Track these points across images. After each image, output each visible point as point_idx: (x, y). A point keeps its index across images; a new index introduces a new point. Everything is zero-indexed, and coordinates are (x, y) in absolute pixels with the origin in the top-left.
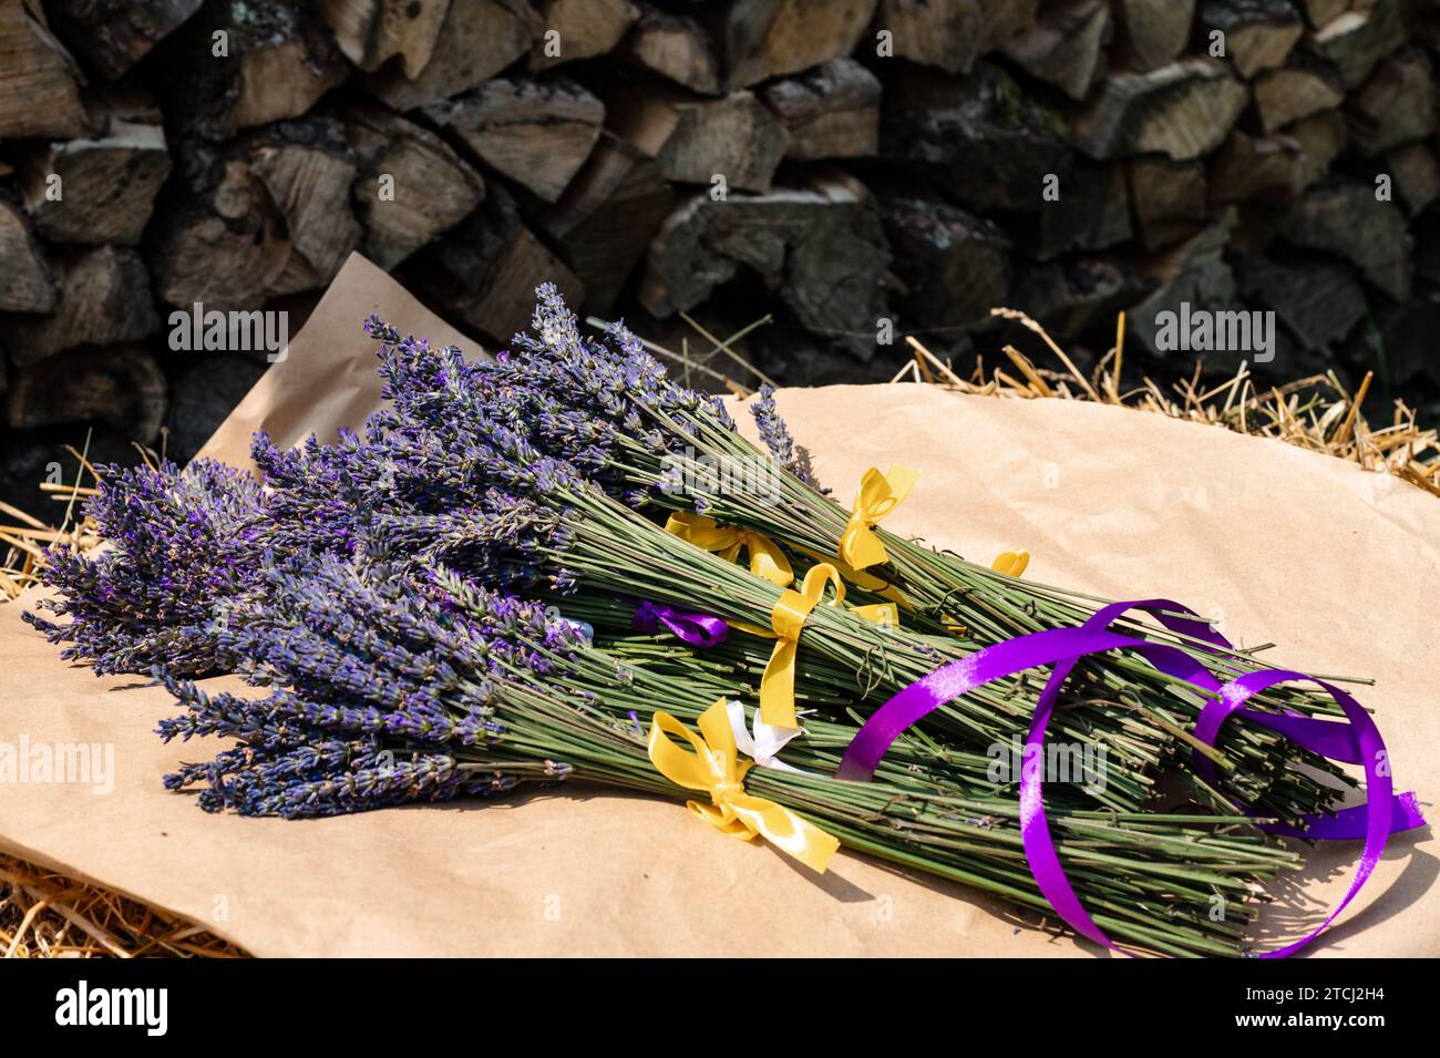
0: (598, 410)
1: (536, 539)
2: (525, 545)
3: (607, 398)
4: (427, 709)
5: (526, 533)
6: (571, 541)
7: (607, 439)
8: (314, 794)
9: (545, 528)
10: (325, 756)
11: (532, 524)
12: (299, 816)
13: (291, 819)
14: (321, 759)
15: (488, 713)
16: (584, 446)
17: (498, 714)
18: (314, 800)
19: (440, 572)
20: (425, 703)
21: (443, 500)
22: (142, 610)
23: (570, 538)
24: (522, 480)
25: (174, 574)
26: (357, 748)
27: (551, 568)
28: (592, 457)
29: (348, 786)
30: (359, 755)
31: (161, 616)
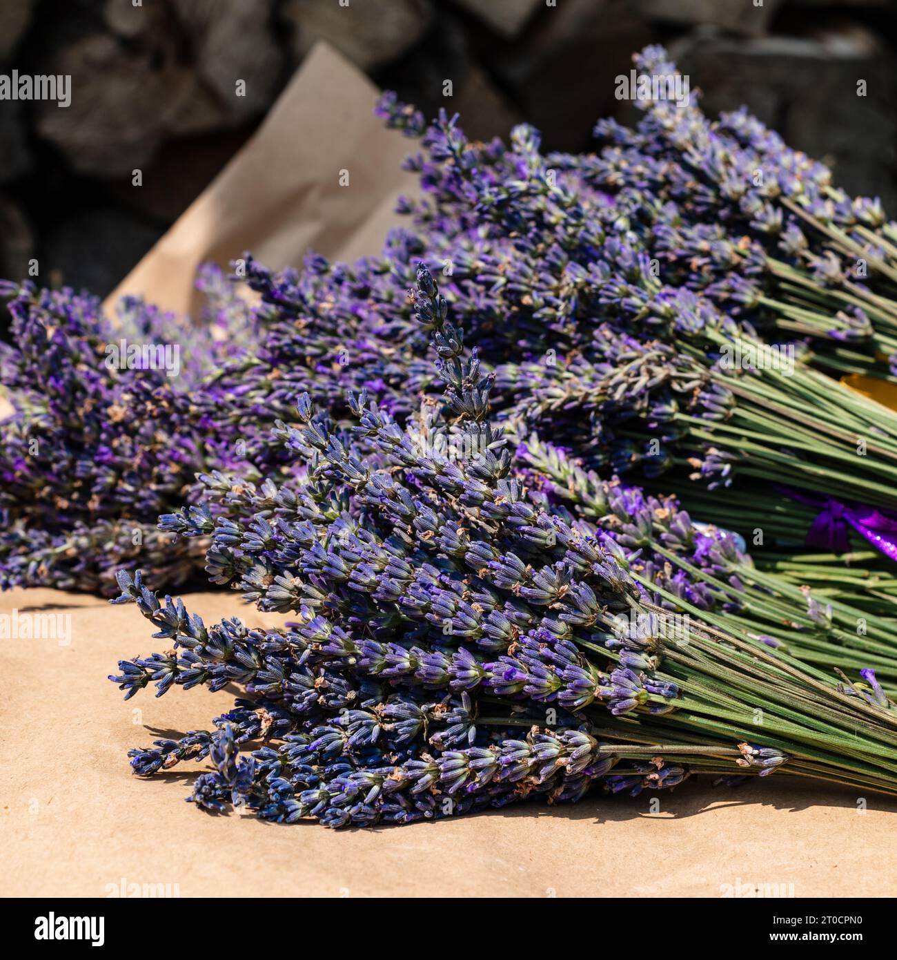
0: (738, 224)
1: (674, 403)
2: (659, 410)
3: (754, 206)
4: (554, 656)
5: (661, 392)
6: (728, 407)
7: (756, 264)
8: (376, 789)
9: (687, 386)
10: (388, 727)
11: (668, 380)
12: (351, 824)
13: (338, 829)
14: (382, 730)
15: (650, 664)
16: (719, 274)
17: (664, 667)
18: (376, 799)
19: (535, 446)
20: (551, 645)
21: (522, 343)
22: (67, 496)
23: (726, 401)
24: (652, 313)
25: (116, 443)
26: (438, 715)
27: (691, 447)
28: (732, 290)
29: (428, 777)
30: (442, 725)
31: (94, 504)
